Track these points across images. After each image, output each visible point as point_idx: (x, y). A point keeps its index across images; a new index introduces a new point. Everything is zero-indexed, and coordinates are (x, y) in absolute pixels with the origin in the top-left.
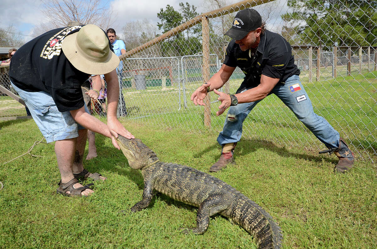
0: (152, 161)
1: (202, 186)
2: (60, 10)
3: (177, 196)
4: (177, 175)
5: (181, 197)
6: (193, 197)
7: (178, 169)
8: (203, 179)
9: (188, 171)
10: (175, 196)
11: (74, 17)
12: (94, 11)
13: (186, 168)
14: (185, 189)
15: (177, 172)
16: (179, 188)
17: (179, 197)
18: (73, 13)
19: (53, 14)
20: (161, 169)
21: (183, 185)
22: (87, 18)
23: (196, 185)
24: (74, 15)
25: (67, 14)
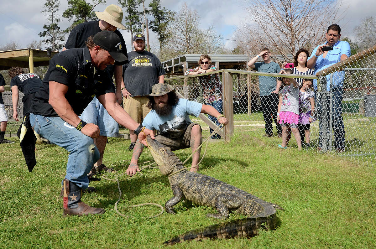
0: (177, 169)
1: (218, 193)
2: (269, 6)
3: (199, 201)
4: (197, 184)
5: (202, 202)
6: (212, 202)
7: (198, 178)
8: (219, 187)
9: (206, 180)
10: (197, 201)
11: (287, 13)
12: (314, 5)
13: (205, 177)
14: (204, 196)
15: (197, 180)
16: (200, 195)
17: (200, 202)
18: (286, 9)
19: (259, 12)
20: (184, 176)
21: (202, 192)
22: (303, 14)
23: (213, 192)
24: (286, 11)
25: (278, 11)
